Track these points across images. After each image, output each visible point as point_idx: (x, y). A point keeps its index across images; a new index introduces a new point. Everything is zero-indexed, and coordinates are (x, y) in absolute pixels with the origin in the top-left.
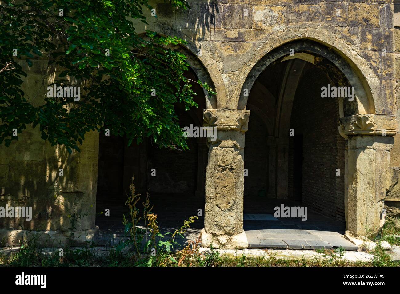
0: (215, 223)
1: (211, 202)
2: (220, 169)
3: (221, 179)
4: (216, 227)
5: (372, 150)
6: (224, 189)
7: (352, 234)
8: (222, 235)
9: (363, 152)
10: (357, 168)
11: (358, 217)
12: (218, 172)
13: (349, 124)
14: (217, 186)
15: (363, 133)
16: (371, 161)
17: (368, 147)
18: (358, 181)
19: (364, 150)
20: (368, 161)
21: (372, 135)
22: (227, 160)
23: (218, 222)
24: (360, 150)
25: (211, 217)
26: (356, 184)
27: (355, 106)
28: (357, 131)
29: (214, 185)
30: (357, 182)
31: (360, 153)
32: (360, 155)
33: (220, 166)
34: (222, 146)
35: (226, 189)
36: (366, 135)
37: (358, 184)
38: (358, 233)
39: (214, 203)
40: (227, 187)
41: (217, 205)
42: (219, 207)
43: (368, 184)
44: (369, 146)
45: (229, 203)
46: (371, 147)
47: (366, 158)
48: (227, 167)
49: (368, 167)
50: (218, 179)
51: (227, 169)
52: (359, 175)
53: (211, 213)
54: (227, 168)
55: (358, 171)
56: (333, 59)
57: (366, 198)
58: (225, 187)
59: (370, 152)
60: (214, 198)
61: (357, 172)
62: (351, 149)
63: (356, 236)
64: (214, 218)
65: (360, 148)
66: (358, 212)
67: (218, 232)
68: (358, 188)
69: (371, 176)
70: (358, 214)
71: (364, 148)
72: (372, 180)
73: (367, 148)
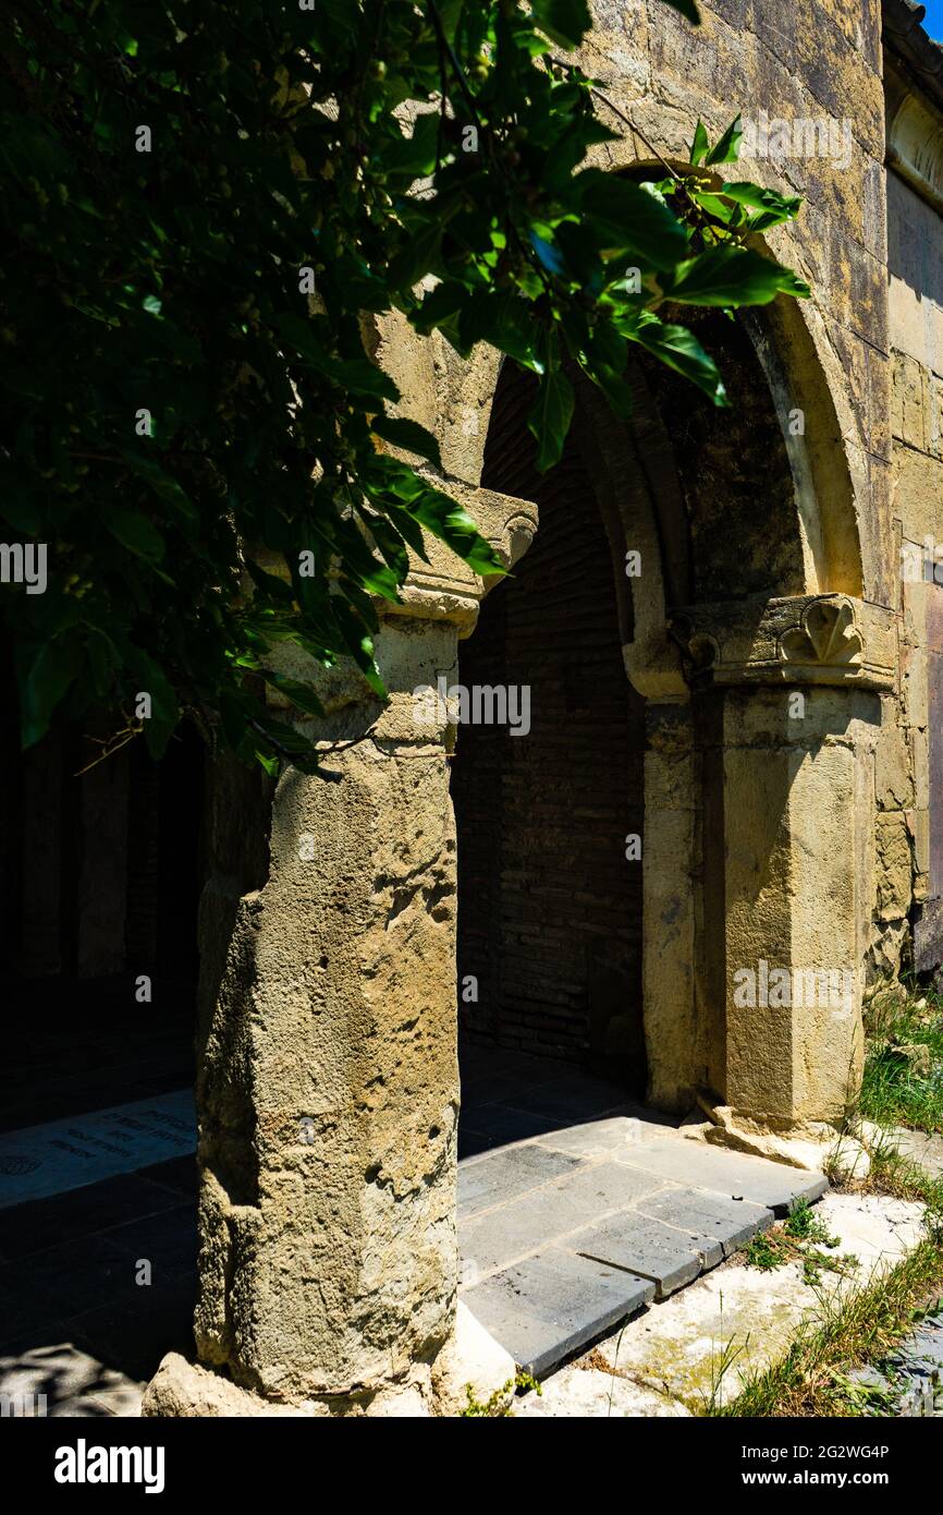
0: (357, 1310)
1: (308, 1159)
2: (383, 898)
3: (389, 972)
4: (359, 1337)
5: (845, 751)
6: (404, 1042)
7: (760, 1122)
8: (397, 1379)
9: (813, 758)
10: (792, 830)
11: (795, 1041)
12: (370, 925)
13: (753, 637)
14: (366, 1030)
15: (820, 676)
16: (840, 799)
17: (829, 736)
18: (793, 884)
19: (815, 750)
20: (831, 797)
21: (846, 689)
22: (419, 834)
23: (375, 1292)
24: (799, 750)
25: (316, 1269)
26: (786, 900)
27: (781, 560)
28: (796, 670)
29: (343, 1023)
30: (790, 891)
31: (801, 763)
32: (800, 773)
33: (382, 882)
34: (393, 734)
35: (418, 1036)
36: (823, 687)
37: (792, 900)
38: (796, 1115)
39: (346, 1159)
40: (420, 1026)
41: (372, 1174)
42: (381, 1185)
43: (832, 895)
44: (834, 732)
45: (435, 1132)
46: (841, 737)
47: (824, 784)
48: (420, 878)
49: (829, 824)
50: (371, 975)
51: (419, 895)
52: (798, 862)
53: (321, 1238)
54: (416, 888)
55: (794, 843)
56: (753, 325)
57: (823, 955)
58: (409, 1026)
59: (838, 759)
60: (344, 1123)
61: (788, 845)
62: (742, 746)
63: (782, 1126)
64: (345, 1272)
65: (801, 742)
66: (794, 1022)
67: (377, 1369)
68: (793, 918)
69: (841, 860)
70: (796, 1031)
71: (815, 744)
72: (848, 877)
73: (827, 743)
